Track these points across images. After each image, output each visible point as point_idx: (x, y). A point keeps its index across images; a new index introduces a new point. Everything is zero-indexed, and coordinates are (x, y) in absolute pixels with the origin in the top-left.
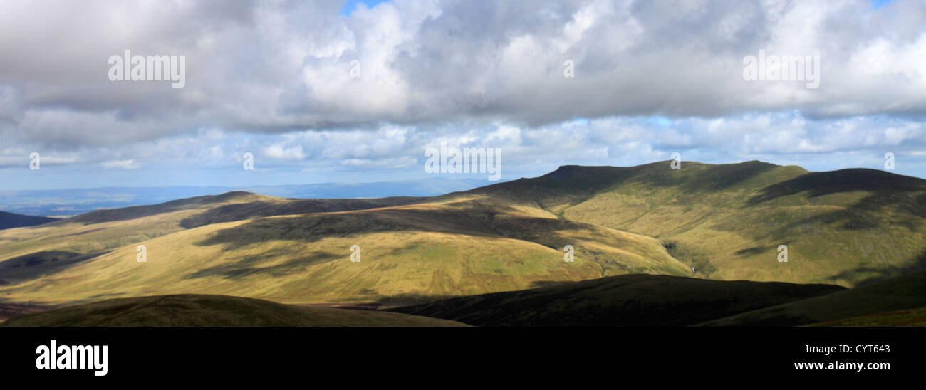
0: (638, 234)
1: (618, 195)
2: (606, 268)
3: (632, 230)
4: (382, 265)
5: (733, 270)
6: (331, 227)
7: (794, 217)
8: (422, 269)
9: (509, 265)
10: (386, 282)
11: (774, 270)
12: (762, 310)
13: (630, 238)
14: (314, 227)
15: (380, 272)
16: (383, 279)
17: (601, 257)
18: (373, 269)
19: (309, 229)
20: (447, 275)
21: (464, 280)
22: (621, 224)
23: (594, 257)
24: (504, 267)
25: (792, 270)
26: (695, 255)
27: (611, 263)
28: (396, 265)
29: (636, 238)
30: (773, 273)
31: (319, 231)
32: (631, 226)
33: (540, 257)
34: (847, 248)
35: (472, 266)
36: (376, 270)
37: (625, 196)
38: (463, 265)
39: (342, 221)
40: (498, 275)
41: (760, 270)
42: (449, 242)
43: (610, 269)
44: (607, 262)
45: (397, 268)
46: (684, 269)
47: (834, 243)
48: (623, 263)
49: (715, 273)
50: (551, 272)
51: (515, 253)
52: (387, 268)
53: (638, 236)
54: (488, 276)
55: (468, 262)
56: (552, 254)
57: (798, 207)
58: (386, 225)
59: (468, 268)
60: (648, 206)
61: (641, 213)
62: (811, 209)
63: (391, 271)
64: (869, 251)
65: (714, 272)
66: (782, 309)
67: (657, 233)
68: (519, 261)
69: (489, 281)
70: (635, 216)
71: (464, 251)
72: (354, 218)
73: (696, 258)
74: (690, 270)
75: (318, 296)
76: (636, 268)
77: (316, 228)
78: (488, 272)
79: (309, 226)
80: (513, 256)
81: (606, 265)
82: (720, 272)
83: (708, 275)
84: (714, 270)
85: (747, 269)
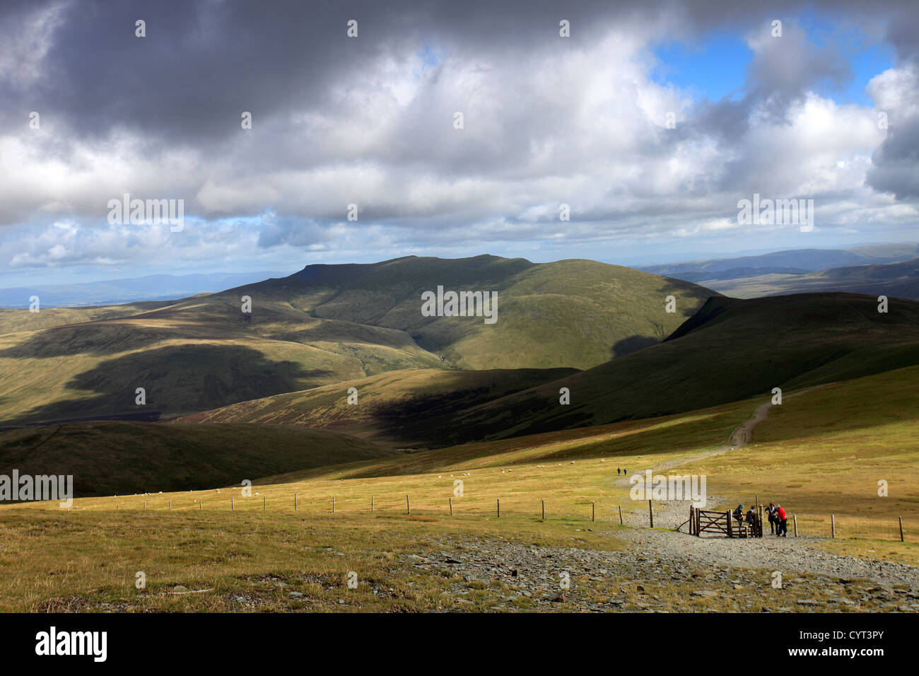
0: (388, 327)
1: (365, 291)
2: (366, 362)
3: (382, 324)
4: (151, 374)
5: (477, 357)
6: (90, 339)
7: (524, 305)
10: (159, 391)
11: (511, 354)
13: (383, 332)
14: (69, 341)
15: (151, 381)
16: (155, 388)
17: (360, 353)
18: (143, 379)
19: (65, 342)
21: (236, 383)
22: (371, 319)
23: (353, 353)
25: (526, 353)
26: (441, 344)
27: (370, 357)
28: (166, 373)
29: (388, 332)
30: (510, 356)
31: (77, 345)
32: (381, 320)
34: (569, 331)
35: (241, 369)
36: (145, 379)
37: (371, 292)
38: (232, 368)
39: (100, 332)
40: (267, 375)
43: (369, 363)
44: (366, 357)
46: (433, 359)
47: (558, 327)
48: (380, 357)
49: (461, 361)
51: (281, 353)
52: (157, 377)
53: (389, 330)
54: (257, 378)
55: (236, 365)
56: (315, 352)
57: (527, 296)
58: (147, 334)
59: (238, 371)
60: (394, 300)
61: (388, 308)
62: (538, 298)
63: (162, 380)
64: (587, 333)
65: (460, 359)
66: (534, 392)
67: (406, 326)
69: (259, 382)
70: (382, 311)
71: (231, 356)
72: (111, 329)
74: (439, 359)
76: (393, 361)
77: (72, 341)
79: (64, 340)
81: (366, 360)
82: (465, 359)
83: (455, 363)
84: (460, 358)
85: (488, 355)
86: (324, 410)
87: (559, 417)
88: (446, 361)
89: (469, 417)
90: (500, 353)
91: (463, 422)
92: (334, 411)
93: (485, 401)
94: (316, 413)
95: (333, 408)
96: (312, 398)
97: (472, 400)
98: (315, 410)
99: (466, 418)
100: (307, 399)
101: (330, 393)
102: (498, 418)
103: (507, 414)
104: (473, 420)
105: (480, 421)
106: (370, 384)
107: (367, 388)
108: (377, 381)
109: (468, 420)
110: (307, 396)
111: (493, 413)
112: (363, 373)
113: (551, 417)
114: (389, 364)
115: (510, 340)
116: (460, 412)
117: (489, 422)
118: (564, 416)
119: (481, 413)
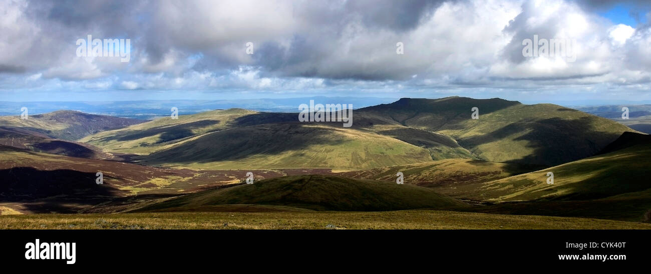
0: (443, 134)
2: (432, 152)
3: (440, 132)
4: (326, 150)
5: (490, 153)
6: (297, 130)
8: (346, 152)
9: (386, 150)
12: (517, 176)
15: (326, 153)
16: (328, 156)
17: (429, 147)
19: (286, 131)
20: (359, 155)
21: (367, 157)
23: (425, 146)
24: (384, 151)
26: (471, 145)
27: (434, 149)
28: (333, 150)
33: (401, 146)
35: (369, 151)
36: (323, 152)
37: (434, 114)
38: (365, 150)
40: (382, 155)
41: (503, 153)
42: (357, 139)
43: (434, 152)
44: (432, 149)
45: (334, 151)
46: (467, 152)
48: (439, 149)
49: (482, 154)
50: (407, 154)
51: (389, 144)
52: (329, 151)
54: (378, 156)
55: (367, 148)
59: (368, 152)
63: (332, 153)
66: (525, 176)
67: (452, 133)
68: (391, 148)
69: (379, 158)
70: (440, 125)
71: (364, 143)
74: (470, 153)
75: (300, 165)
78: (377, 154)
80: (388, 146)
82: (484, 154)
83: (478, 155)
84: (481, 153)
85: (496, 152)
86: (416, 176)
87: (539, 190)
88: (474, 154)
89: (491, 186)
90: (503, 152)
91: (488, 188)
92: (421, 177)
93: (498, 178)
94: (411, 177)
95: (420, 175)
96: (409, 169)
97: (492, 177)
98: (411, 176)
99: (489, 186)
100: (407, 170)
101: (418, 168)
102: (507, 187)
103: (511, 186)
104: (493, 188)
105: (496, 189)
106: (438, 165)
107: (437, 166)
108: (442, 164)
109: (491, 188)
110: (407, 168)
111: (503, 185)
112: (430, 158)
113: (535, 190)
114: (444, 154)
115: (509, 146)
116: (485, 183)
117: (502, 189)
118: (541, 190)
119: (496, 185)
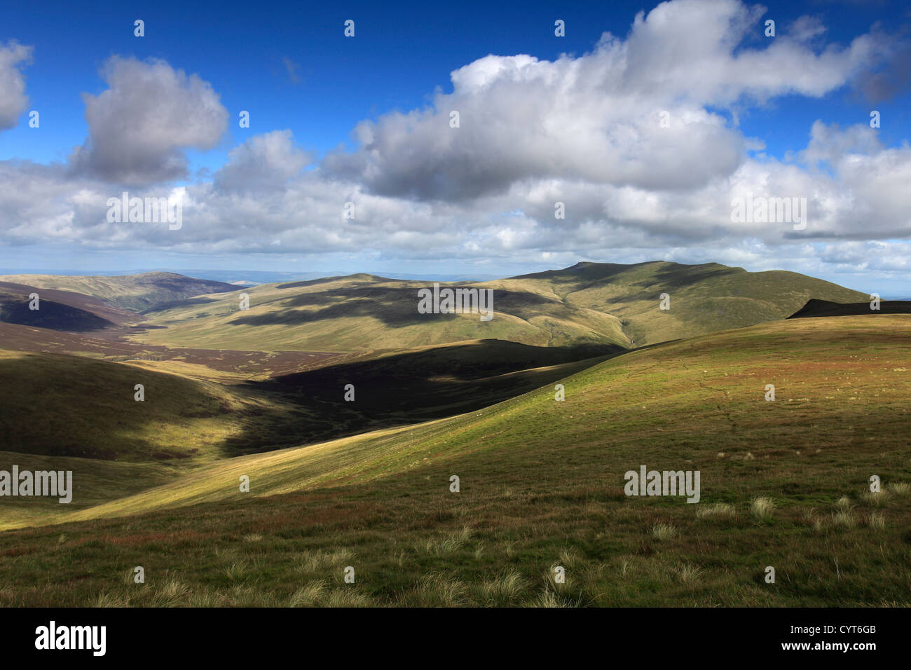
17: (556, 329)
20: (429, 336)
24: (475, 332)
26: (638, 330)
33: (508, 326)
35: (451, 330)
40: (467, 338)
43: (557, 337)
53: (604, 314)
54: (459, 339)
73: (638, 333)
76: (576, 338)
78: (461, 335)
